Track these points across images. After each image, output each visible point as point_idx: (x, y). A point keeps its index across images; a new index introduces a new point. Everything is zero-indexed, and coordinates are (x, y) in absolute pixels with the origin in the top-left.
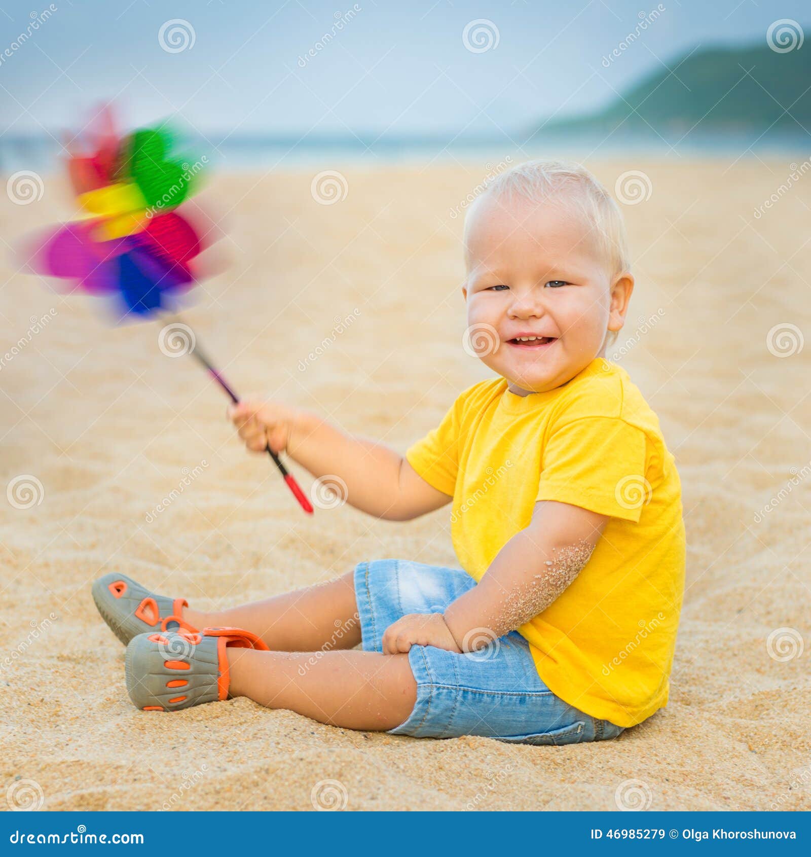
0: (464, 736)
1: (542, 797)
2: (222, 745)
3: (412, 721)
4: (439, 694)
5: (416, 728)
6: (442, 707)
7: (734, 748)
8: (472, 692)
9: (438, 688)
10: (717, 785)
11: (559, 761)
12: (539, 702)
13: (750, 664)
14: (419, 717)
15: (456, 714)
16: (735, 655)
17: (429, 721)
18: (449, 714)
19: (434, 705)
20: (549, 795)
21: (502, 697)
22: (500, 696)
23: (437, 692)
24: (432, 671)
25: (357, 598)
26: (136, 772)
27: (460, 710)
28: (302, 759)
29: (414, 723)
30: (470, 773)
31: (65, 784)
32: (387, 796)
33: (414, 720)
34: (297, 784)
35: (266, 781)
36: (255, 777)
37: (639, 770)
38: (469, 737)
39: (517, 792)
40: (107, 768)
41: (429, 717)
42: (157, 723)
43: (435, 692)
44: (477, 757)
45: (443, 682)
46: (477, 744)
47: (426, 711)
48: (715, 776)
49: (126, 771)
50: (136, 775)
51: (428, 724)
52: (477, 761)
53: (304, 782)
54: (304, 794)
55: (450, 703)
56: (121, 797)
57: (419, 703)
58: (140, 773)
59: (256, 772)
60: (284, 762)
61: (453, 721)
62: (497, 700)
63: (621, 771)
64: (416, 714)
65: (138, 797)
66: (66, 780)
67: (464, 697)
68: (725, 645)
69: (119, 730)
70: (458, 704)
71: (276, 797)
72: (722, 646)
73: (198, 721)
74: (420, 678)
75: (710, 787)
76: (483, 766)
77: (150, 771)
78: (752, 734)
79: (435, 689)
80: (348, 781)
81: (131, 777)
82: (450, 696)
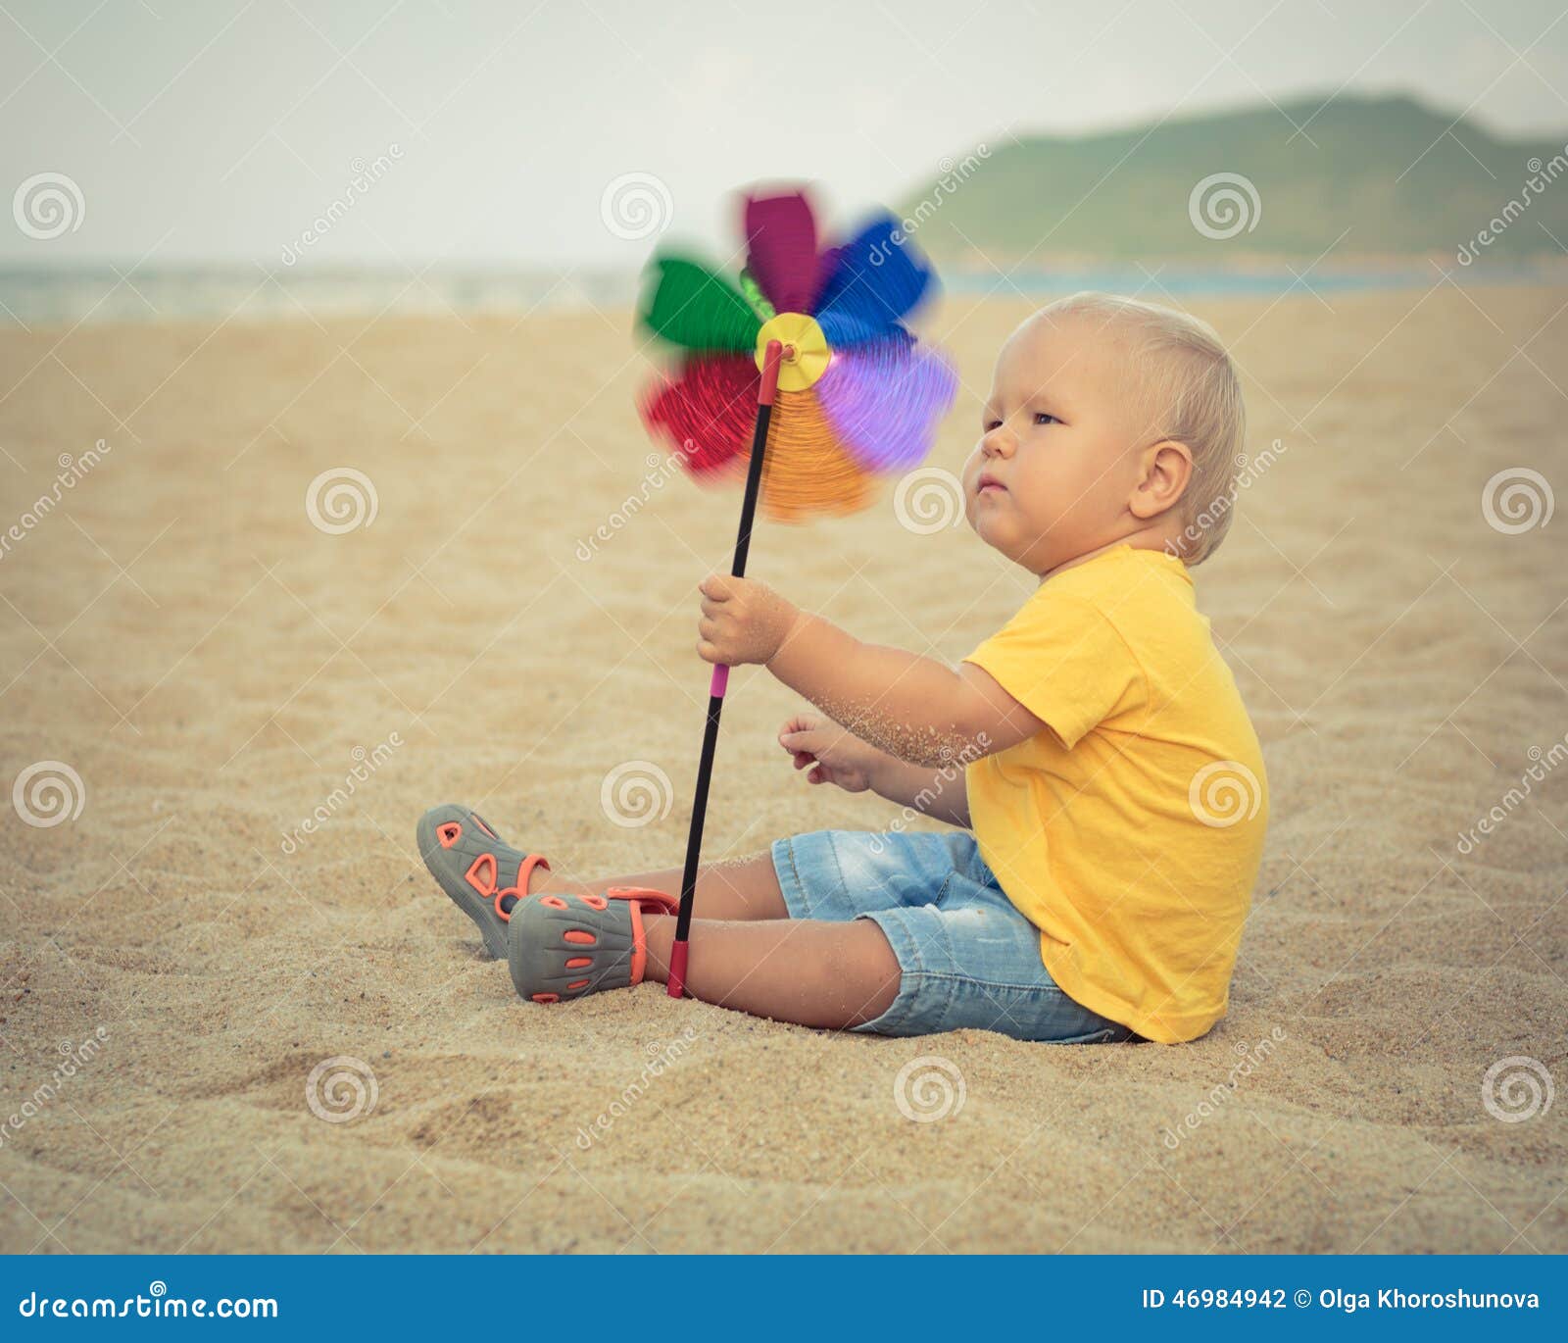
0: (959, 1030)
1: (1078, 1101)
2: (635, 1042)
3: (888, 1018)
4: (929, 986)
5: (891, 1026)
6: (930, 1002)
7: (1308, 1052)
8: (971, 983)
9: (929, 978)
10: (1299, 1091)
11: (1084, 1064)
12: (1057, 1001)
13: (1302, 956)
14: (898, 1013)
15: (948, 1010)
16: (1281, 944)
17: (910, 1019)
18: (937, 1012)
19: (921, 1000)
20: (1087, 1098)
21: (1009, 992)
22: (1006, 990)
23: (927, 984)
24: (920, 954)
25: (781, 885)
26: (541, 1069)
27: (953, 1008)
28: (766, 1048)
29: (891, 1020)
30: (974, 1074)
31: (445, 1086)
32: (883, 1095)
33: (890, 1017)
34: (763, 1080)
35: (720, 1076)
36: (706, 1071)
37: (1195, 1072)
38: (965, 1030)
39: (1041, 1097)
40: (499, 1065)
41: (911, 1015)
42: (538, 1016)
43: (924, 984)
44: (980, 1056)
45: (937, 972)
46: (977, 1039)
47: (909, 1008)
48: (1295, 1080)
49: (526, 1067)
50: (542, 1071)
51: (909, 1023)
52: (979, 1060)
53: (773, 1077)
54: (773, 1093)
55: (941, 998)
56: (529, 1097)
57: (901, 998)
58: (546, 1069)
59: (706, 1064)
60: (743, 1052)
61: (941, 1021)
62: (1003, 995)
63: (1171, 1074)
64: (894, 1011)
65: (552, 1098)
66: (447, 1081)
67: (960, 990)
68: (1267, 931)
69: (491, 1025)
70: (952, 999)
71: (736, 1096)
72: (1263, 932)
73: (590, 1016)
74: (905, 962)
75: (1289, 1094)
76: (987, 1065)
77: (560, 1066)
78: (1328, 1035)
79: (924, 979)
80: (829, 1075)
81: (535, 1074)
82: (943, 988)
